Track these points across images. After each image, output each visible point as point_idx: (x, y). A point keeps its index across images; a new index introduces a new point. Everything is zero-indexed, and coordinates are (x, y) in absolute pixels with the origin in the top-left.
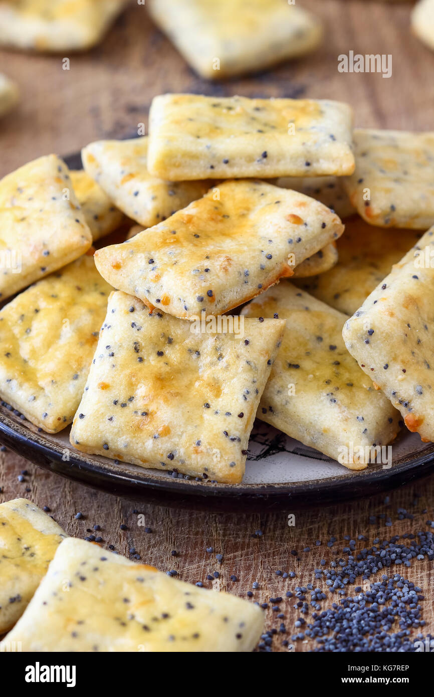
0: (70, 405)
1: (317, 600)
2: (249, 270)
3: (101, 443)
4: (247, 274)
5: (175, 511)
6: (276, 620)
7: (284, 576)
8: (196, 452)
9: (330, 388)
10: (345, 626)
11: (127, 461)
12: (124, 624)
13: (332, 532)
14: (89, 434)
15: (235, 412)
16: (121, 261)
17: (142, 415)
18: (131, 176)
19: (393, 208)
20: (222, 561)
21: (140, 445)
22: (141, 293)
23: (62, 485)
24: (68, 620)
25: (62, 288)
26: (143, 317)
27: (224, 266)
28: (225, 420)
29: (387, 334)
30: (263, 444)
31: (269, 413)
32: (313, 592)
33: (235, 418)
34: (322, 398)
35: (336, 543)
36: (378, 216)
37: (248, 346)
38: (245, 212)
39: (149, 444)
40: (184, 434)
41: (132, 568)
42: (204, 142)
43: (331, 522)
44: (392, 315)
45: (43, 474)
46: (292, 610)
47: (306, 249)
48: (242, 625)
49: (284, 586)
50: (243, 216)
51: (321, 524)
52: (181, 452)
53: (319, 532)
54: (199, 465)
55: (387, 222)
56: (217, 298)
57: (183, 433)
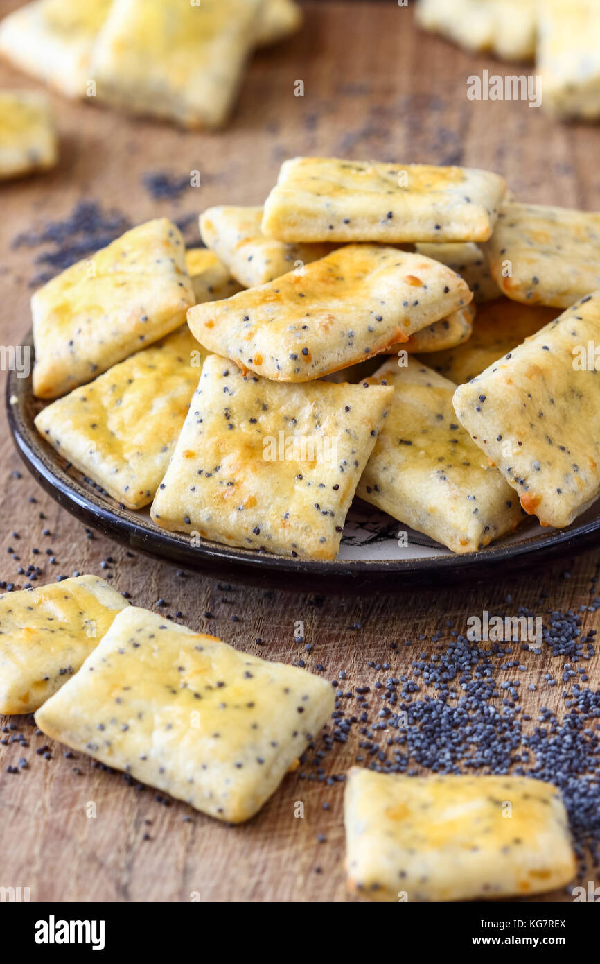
0: (154, 478)
1: (408, 691)
2: (355, 331)
3: (182, 516)
4: (351, 335)
5: (269, 602)
6: (359, 709)
7: (376, 668)
8: (284, 526)
9: (442, 466)
10: (434, 717)
11: (212, 539)
12: (174, 692)
13: (440, 628)
14: (169, 505)
15: (330, 483)
16: (213, 318)
17: (228, 485)
18: (248, 240)
19: (536, 281)
20: (310, 651)
21: (223, 518)
22: (234, 354)
23: (148, 573)
24: (114, 686)
25: (161, 359)
26: (237, 381)
27: (323, 324)
28: (317, 492)
29: (501, 401)
30: (371, 531)
31: (374, 492)
32: (405, 684)
33: (329, 490)
34: (431, 476)
35: (442, 638)
36: (517, 288)
37: (348, 413)
38: (362, 275)
39: (233, 516)
40: (272, 506)
41: (193, 636)
42: (325, 199)
43: (441, 619)
44: (510, 382)
45: (130, 562)
46: (379, 700)
47: (425, 315)
48: (305, 698)
49: (375, 677)
50: (359, 278)
51: (429, 620)
52: (267, 526)
53: (425, 627)
54: (286, 540)
55: (528, 296)
56: (314, 357)
57: (270, 504)
